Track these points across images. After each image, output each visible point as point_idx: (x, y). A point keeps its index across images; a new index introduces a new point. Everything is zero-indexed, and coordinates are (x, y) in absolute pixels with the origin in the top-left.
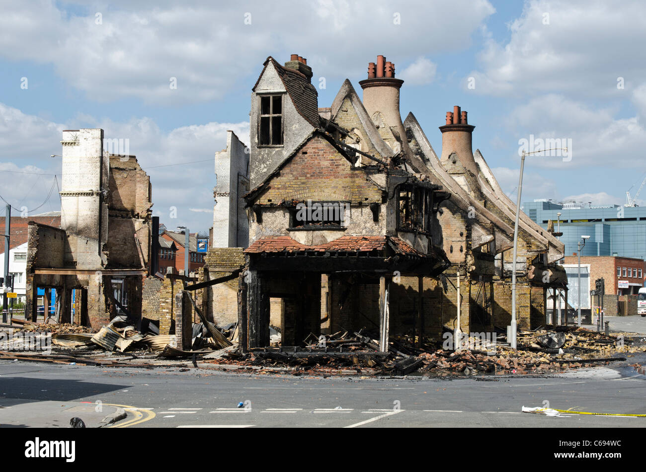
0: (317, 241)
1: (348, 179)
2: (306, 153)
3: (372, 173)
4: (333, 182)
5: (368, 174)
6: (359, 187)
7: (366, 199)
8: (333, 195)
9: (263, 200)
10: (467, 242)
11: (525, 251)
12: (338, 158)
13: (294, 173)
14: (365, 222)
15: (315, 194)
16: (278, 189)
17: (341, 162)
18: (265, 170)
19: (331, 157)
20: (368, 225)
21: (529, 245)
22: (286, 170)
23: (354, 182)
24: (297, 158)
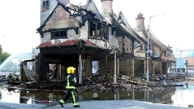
0: (57, 43)
1: (69, 20)
2: (56, 12)
3: (76, 17)
4: (64, 21)
5: (75, 17)
6: (72, 22)
7: (74, 26)
8: (64, 26)
9: (43, 30)
10: (132, 46)
11: (159, 51)
12: (65, 12)
13: (53, 19)
14: (74, 35)
15: (58, 26)
16: (48, 25)
17: (66, 14)
18: (44, 19)
19: (63, 12)
20: (75, 36)
21: (161, 50)
22: (50, 19)
23: (70, 20)
24: (53, 14)
